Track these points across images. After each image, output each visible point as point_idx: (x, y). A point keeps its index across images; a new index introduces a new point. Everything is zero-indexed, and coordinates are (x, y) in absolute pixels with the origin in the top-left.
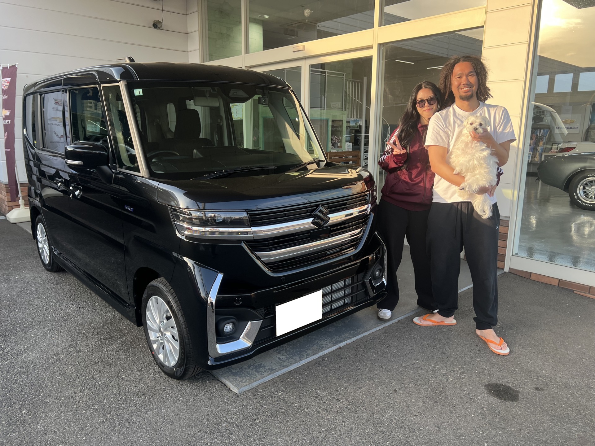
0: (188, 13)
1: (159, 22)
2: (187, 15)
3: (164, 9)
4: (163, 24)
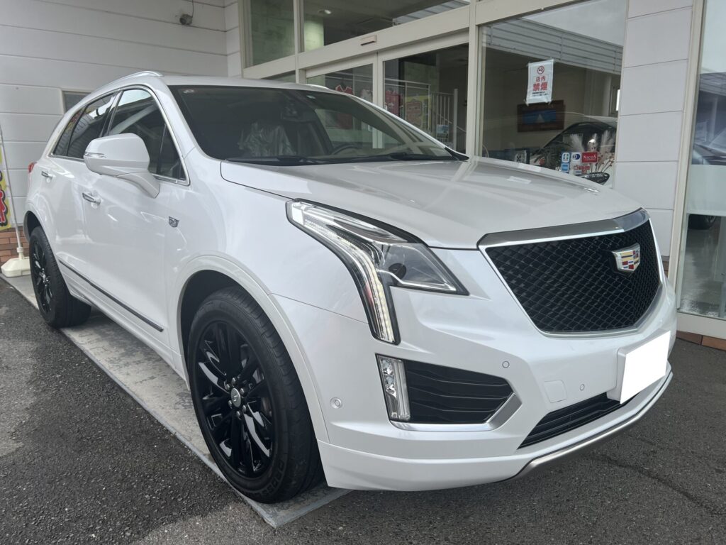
0: (226, 4)
1: (188, 16)
2: (224, 7)
3: (194, 1)
4: (195, 19)
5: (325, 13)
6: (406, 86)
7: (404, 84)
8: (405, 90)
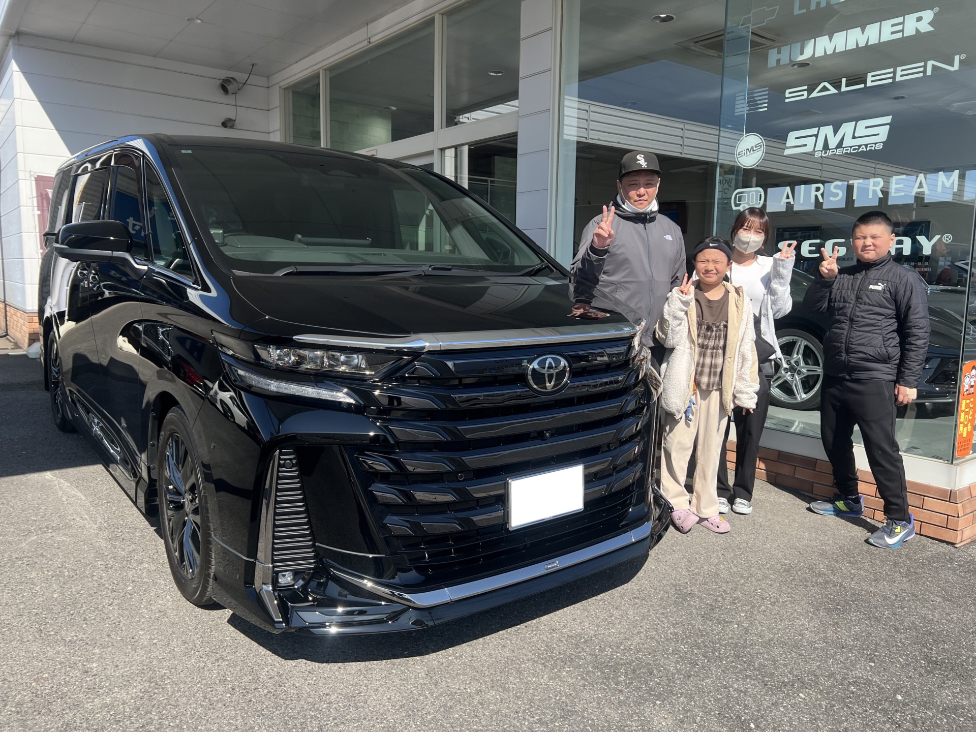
0: (270, 108)
1: (230, 120)
2: (269, 110)
3: (238, 104)
4: (237, 122)
5: (389, 109)
6: (489, 184)
7: (486, 181)
8: (488, 188)
